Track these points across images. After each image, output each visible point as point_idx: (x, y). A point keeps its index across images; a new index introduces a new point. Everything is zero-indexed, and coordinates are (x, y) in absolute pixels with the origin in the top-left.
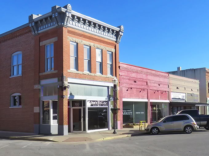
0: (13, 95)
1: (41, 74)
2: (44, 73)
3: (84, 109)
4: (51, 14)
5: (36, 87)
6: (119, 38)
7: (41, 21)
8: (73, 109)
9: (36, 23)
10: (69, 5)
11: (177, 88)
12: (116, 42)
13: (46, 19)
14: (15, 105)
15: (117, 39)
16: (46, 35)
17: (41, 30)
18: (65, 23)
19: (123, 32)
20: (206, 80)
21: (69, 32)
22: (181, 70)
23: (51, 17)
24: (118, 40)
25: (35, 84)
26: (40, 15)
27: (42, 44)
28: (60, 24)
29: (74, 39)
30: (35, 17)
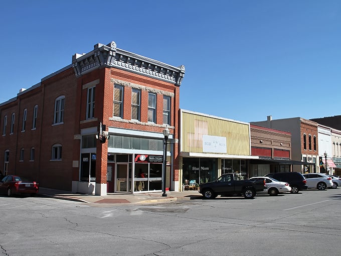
0: (54, 146)
1: (81, 122)
2: (85, 122)
3: (131, 165)
4: (93, 53)
5: (77, 137)
6: (179, 80)
7: (84, 61)
8: (118, 165)
9: (79, 63)
10: (113, 42)
11: (261, 142)
12: (175, 85)
13: (88, 58)
14: (56, 157)
15: (176, 81)
16: (89, 77)
17: (84, 71)
18: (108, 63)
19: (184, 73)
20: (300, 132)
21: (113, 73)
22: (271, 120)
23: (93, 56)
24: (178, 82)
25: (75, 134)
26: (84, 54)
27: (84, 87)
28: (102, 63)
29: (120, 81)
30: (78, 56)
